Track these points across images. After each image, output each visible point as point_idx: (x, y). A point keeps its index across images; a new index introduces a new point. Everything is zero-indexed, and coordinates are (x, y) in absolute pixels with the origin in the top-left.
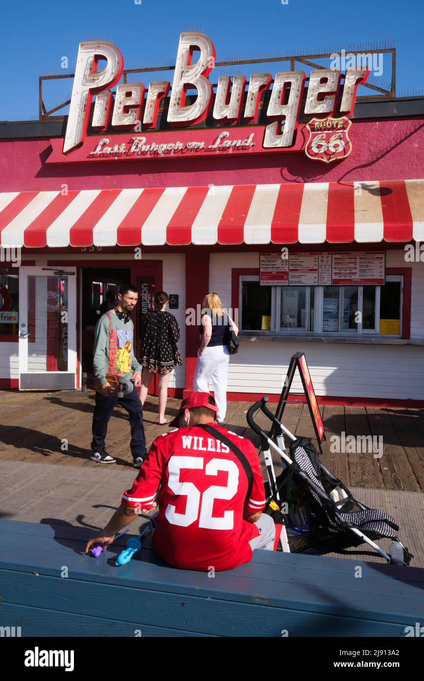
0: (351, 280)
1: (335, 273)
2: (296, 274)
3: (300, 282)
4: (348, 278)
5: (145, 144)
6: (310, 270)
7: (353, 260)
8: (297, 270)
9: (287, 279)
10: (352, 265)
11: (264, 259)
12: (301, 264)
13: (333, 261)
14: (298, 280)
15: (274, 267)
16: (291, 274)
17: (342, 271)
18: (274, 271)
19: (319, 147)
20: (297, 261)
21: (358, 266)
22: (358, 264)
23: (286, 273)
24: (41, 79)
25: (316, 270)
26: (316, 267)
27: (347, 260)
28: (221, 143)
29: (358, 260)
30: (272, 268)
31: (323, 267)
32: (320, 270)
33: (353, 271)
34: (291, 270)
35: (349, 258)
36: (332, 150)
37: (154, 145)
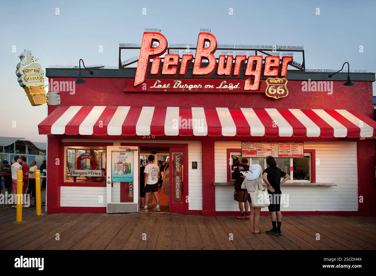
0: (288, 155)
1: (280, 152)
2: (261, 151)
3: (263, 156)
4: (286, 154)
5: (182, 84)
6: (267, 150)
7: (289, 146)
8: (261, 150)
9: (256, 154)
10: (288, 148)
11: (244, 144)
12: (263, 147)
13: (279, 146)
14: (262, 155)
15: (249, 148)
16: (258, 152)
17: (283, 151)
18: (249, 150)
19: (272, 91)
20: (261, 145)
21: (291, 148)
22: (291, 147)
23: (255, 151)
24: (120, 48)
25: (270, 150)
26: (270, 149)
27: (286, 146)
28: (223, 86)
29: (291, 146)
30: (248, 148)
31: (274, 148)
32: (272, 150)
33: (289, 151)
34: (258, 150)
35: (287, 145)
36: (279, 93)
37: (186, 85)
